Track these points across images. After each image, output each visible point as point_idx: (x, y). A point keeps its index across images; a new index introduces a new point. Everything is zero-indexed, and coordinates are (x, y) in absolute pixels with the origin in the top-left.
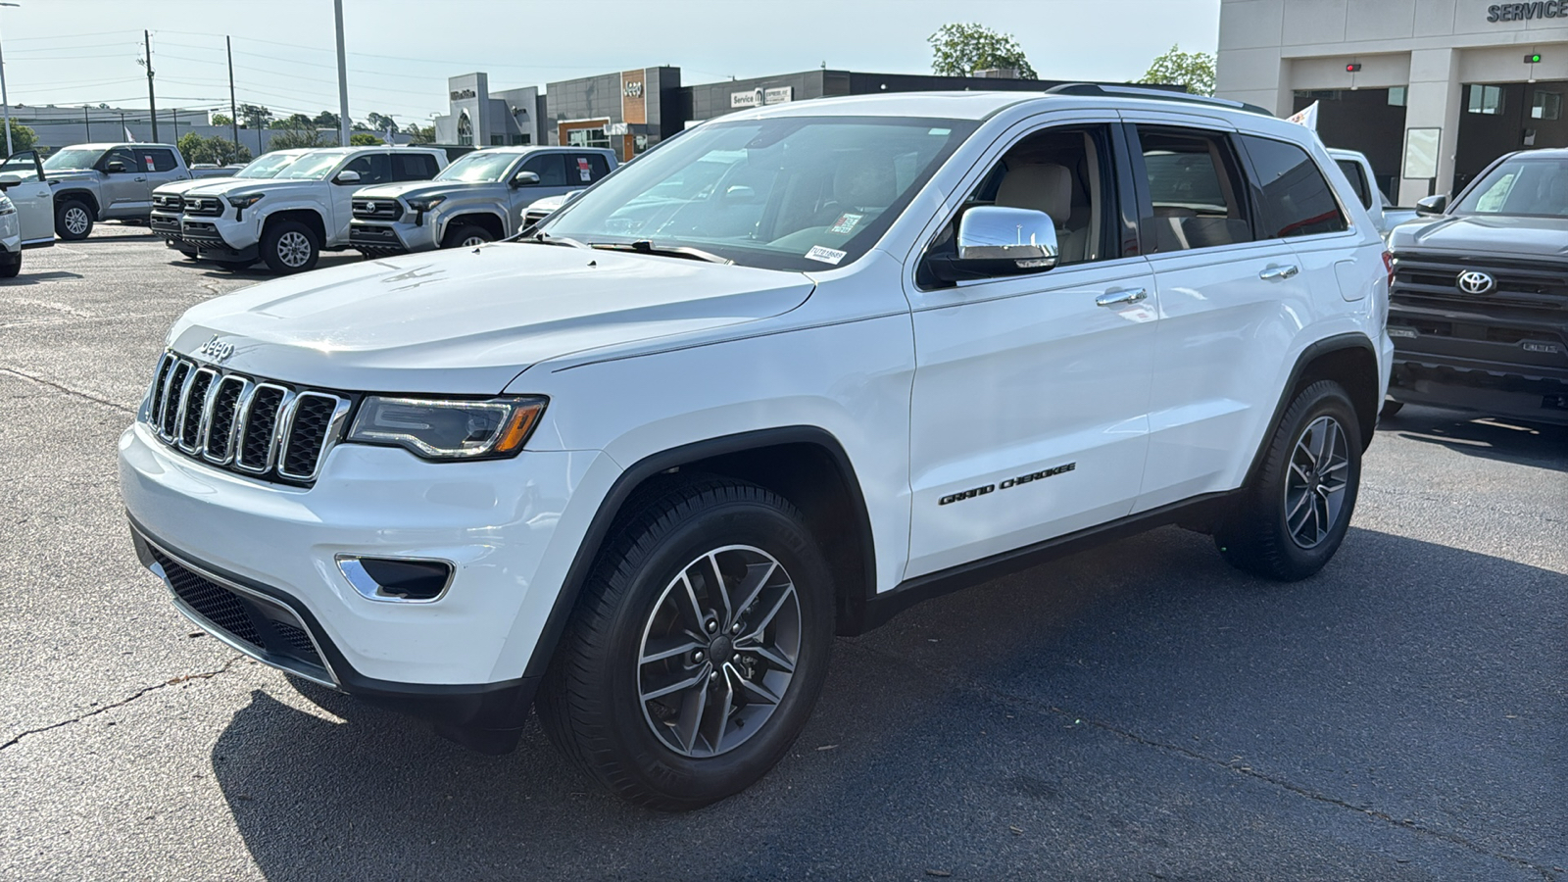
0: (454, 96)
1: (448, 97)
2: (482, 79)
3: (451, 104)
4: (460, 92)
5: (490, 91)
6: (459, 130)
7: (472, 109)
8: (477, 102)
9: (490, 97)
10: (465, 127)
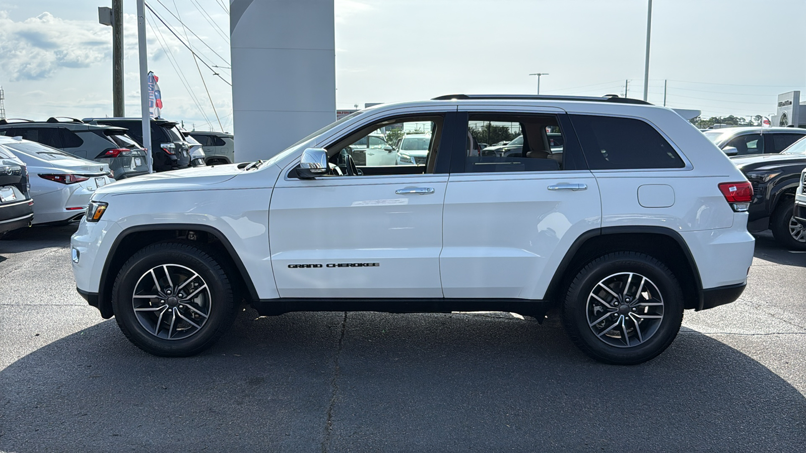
0: (780, 104)
1: (777, 105)
2: (797, 94)
3: (778, 109)
4: (784, 102)
5: (800, 101)
6: (781, 123)
7: (789, 111)
8: (792, 107)
9: (800, 104)
10: (784, 121)
